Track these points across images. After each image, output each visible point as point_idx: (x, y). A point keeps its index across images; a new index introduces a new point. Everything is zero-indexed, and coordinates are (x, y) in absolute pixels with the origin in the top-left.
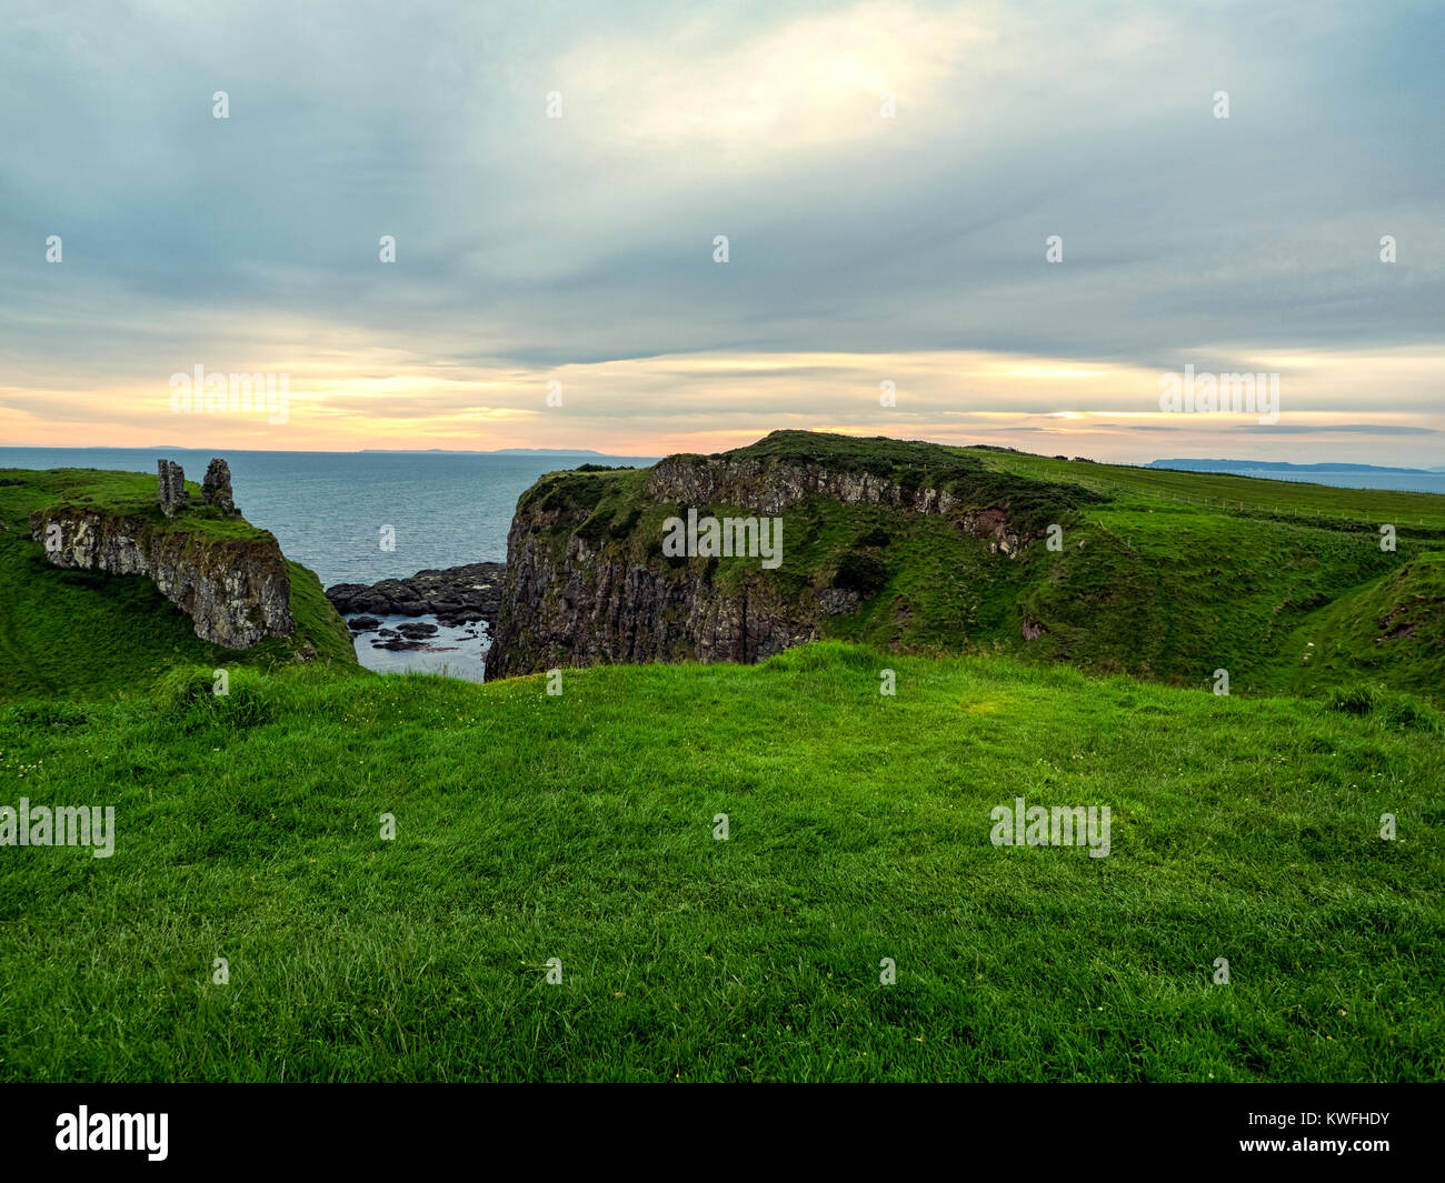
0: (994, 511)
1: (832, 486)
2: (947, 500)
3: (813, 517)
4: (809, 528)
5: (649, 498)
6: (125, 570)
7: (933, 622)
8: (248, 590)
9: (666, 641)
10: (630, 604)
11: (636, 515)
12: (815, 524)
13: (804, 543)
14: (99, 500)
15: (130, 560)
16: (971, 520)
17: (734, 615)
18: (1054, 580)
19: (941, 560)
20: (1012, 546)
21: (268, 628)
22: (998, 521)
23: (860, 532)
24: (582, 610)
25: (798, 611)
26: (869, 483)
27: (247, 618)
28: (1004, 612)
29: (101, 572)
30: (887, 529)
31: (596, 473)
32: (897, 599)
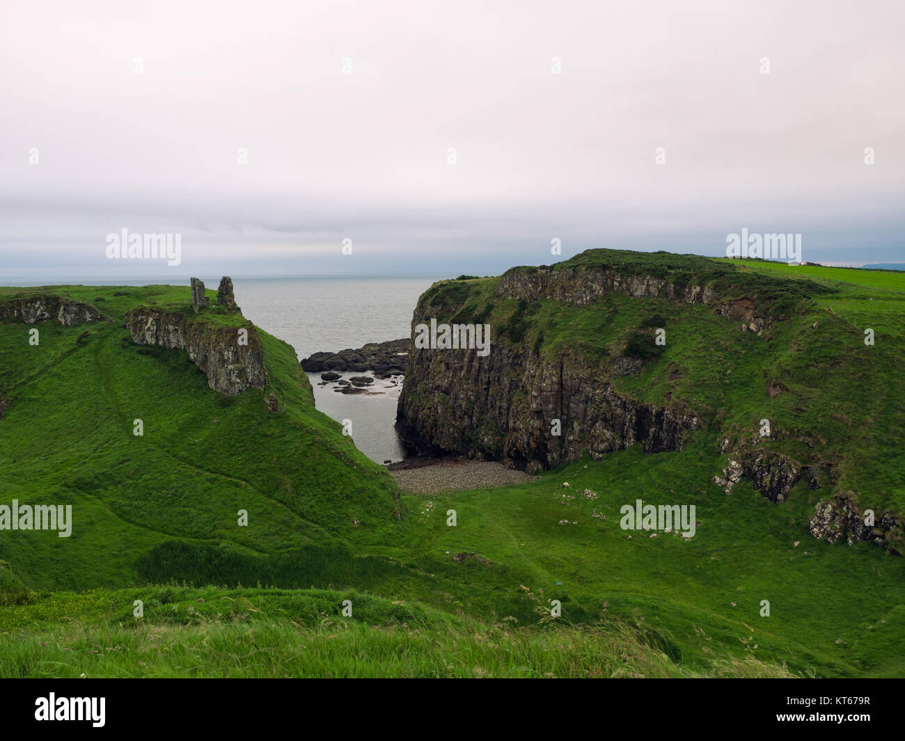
0: (744, 301)
1: (624, 286)
2: (709, 294)
3: (609, 308)
4: (607, 315)
5: (499, 296)
6: (173, 346)
7: (697, 381)
8: (238, 359)
9: (509, 392)
10: (486, 367)
11: (490, 307)
12: (611, 312)
13: (603, 325)
14: (160, 304)
15: (175, 340)
16: (727, 307)
17: (554, 375)
18: (792, 352)
19: (704, 337)
20: (759, 327)
21: (250, 383)
22: (747, 308)
23: (644, 317)
24: (455, 371)
25: (598, 373)
26: (650, 283)
27: (237, 377)
28: (753, 376)
29: (160, 347)
30: (664, 315)
31: (466, 281)
32: (670, 364)
